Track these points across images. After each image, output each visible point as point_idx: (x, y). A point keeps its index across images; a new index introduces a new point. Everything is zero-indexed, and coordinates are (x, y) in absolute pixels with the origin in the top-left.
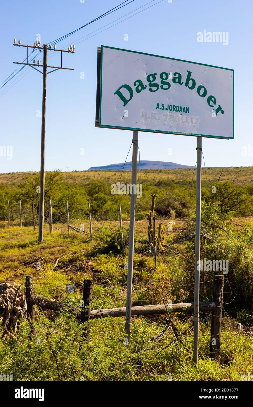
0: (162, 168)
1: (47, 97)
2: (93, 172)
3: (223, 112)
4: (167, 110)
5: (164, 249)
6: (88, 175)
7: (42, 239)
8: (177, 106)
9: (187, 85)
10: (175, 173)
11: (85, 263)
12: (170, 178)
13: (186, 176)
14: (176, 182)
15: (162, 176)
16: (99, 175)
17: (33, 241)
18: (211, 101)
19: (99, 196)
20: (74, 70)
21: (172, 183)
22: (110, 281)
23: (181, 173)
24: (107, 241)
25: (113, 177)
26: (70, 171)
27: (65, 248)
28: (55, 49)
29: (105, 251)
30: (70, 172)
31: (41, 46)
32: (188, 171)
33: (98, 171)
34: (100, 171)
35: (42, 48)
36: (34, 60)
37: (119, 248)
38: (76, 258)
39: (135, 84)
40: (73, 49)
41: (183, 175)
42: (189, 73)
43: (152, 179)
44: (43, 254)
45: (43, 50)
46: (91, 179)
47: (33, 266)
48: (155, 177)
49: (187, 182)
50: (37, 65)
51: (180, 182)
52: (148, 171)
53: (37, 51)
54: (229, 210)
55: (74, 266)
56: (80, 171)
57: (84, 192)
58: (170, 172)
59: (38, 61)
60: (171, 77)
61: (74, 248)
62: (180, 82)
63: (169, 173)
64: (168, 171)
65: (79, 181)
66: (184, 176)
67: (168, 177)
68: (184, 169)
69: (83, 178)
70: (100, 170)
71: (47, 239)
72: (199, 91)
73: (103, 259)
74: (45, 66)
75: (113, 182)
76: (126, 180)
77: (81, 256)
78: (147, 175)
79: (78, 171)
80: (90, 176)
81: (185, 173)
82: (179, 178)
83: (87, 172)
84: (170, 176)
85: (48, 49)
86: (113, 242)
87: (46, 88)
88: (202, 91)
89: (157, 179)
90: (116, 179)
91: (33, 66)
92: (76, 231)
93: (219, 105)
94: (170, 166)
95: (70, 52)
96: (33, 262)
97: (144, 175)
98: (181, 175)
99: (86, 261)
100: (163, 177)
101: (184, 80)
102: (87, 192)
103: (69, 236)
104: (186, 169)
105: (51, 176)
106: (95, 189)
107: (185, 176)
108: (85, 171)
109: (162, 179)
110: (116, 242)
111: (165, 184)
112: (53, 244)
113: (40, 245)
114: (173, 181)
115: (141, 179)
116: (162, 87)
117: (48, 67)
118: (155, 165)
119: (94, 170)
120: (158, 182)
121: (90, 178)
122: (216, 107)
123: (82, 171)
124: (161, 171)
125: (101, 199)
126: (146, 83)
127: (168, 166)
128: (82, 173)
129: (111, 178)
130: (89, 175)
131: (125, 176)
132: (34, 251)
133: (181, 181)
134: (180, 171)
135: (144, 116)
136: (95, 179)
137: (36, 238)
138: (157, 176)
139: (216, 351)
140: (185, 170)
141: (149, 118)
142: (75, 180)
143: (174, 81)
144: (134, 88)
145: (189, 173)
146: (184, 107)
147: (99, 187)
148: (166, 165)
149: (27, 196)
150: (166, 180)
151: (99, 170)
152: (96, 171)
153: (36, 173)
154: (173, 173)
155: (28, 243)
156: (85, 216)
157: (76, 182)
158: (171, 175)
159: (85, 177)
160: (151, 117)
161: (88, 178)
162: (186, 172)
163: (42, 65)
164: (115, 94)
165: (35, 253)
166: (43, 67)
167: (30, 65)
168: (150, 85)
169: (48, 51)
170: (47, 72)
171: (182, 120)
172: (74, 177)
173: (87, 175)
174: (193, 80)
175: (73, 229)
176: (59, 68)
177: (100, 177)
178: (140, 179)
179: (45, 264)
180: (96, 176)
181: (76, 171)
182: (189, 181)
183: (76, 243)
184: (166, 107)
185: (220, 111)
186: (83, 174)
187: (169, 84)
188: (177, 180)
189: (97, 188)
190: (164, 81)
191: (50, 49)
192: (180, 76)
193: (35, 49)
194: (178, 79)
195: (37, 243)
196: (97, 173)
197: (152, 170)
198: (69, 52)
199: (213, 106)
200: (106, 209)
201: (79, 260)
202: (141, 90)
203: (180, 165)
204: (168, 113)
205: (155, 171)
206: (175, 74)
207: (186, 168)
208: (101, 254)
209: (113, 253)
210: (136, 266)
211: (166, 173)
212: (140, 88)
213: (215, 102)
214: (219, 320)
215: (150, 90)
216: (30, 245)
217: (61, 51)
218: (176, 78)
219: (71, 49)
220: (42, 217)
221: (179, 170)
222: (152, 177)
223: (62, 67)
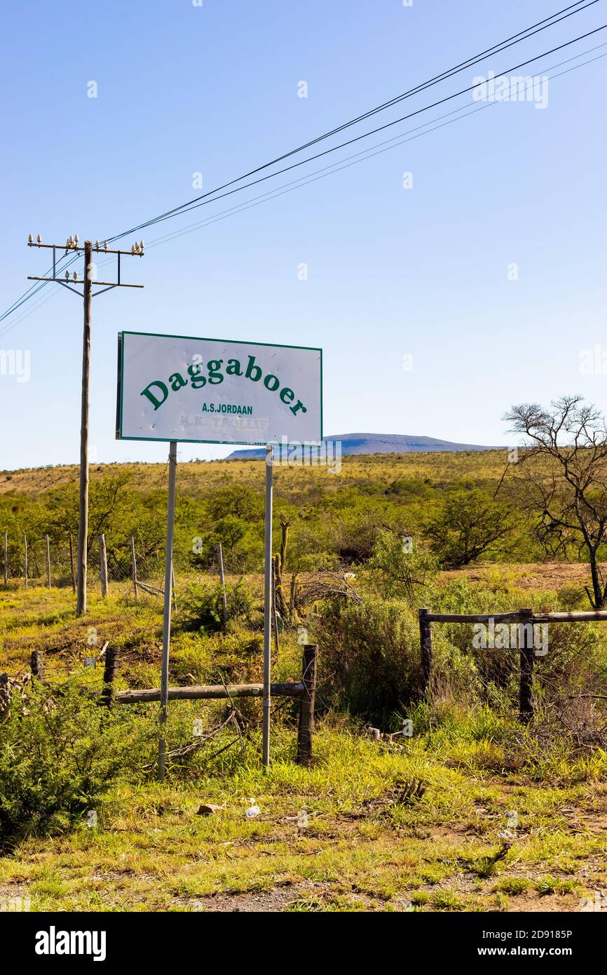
0: (403, 451)
1: (92, 341)
2: (238, 462)
3: (304, 410)
4: (219, 411)
5: (300, 622)
6: (226, 470)
7: (83, 609)
8: (234, 406)
9: (248, 375)
10: (433, 462)
11: (153, 647)
12: (423, 475)
13: (461, 469)
14: (435, 485)
15: (402, 470)
16: (253, 469)
17: (66, 613)
18: (286, 396)
19: (226, 521)
20: (143, 287)
21: (426, 486)
22: (194, 678)
23: (446, 463)
24: (197, 608)
25: (285, 475)
26: (184, 462)
27: (122, 623)
28: (107, 250)
29: (192, 627)
30: (185, 464)
31: (81, 245)
32: (465, 458)
33: (250, 460)
34: (254, 460)
35: (83, 249)
36: (67, 272)
37: (218, 619)
38: (138, 640)
39: (171, 380)
40: (140, 249)
41: (453, 466)
42: (252, 359)
43: (377, 478)
44: (81, 634)
45: (84, 253)
46: (234, 480)
47: (62, 655)
48: (385, 473)
49: (461, 484)
50: (72, 281)
51: (445, 483)
52: (370, 458)
53: (73, 254)
54: (481, 549)
55: (134, 652)
56: (209, 460)
57: (205, 513)
58: (422, 460)
59: (75, 273)
60: (224, 366)
61: (141, 624)
62: (237, 372)
63: (419, 463)
64: (418, 457)
65: (205, 484)
66: (455, 469)
67: (418, 473)
68: (455, 451)
69: (216, 477)
70: (256, 456)
71: (93, 608)
72: (266, 383)
73: (187, 639)
74: (87, 283)
75: (286, 485)
76: (316, 482)
77: (149, 635)
78: (368, 469)
79: (204, 461)
80: (232, 473)
81: (457, 463)
82: (442, 473)
83: (224, 463)
84: (422, 470)
85: (94, 250)
86: (208, 611)
87: (91, 324)
88: (272, 383)
89: (389, 477)
90: (292, 478)
91: (65, 283)
92: (150, 592)
93: (298, 401)
94: (424, 445)
95: (136, 254)
96: (63, 649)
97: (360, 469)
98: (448, 468)
99: (156, 644)
100: (405, 472)
101: (243, 369)
102: (211, 513)
103: (136, 603)
104: (460, 454)
105: (112, 484)
106: (228, 504)
107: (458, 470)
108: (220, 462)
109: (403, 478)
110: (212, 610)
111: (408, 488)
112: (104, 617)
113: (79, 620)
114: (427, 481)
115: (352, 478)
116: (210, 381)
117: (93, 283)
118: (387, 444)
119: (241, 457)
120: (392, 485)
121: (231, 477)
122: (294, 403)
123: (212, 461)
124: (399, 458)
125: (231, 528)
126: (186, 377)
127: (419, 445)
128: (213, 464)
129: (281, 477)
130: (229, 470)
131: (314, 472)
132: (66, 630)
133: (448, 481)
134: (446, 457)
135: (185, 422)
136: (243, 480)
137: (72, 607)
138: (391, 471)
139: (305, 753)
140: (458, 454)
141: (192, 424)
142: (197, 482)
143: (228, 371)
144: (169, 385)
145: (468, 462)
146: (244, 407)
147: (239, 500)
148: (413, 443)
149: (64, 525)
150: (411, 479)
151: (252, 458)
152: (245, 461)
153: (104, 466)
154: (428, 462)
155: (58, 616)
156: (185, 564)
157: (197, 488)
158: (423, 468)
159: (221, 476)
160: (194, 423)
161: (226, 478)
162: (461, 459)
163: (83, 280)
164: (142, 394)
165: (66, 633)
166: (83, 284)
167: (59, 281)
168: (193, 379)
169: (93, 254)
170: (91, 294)
171: (241, 424)
172: (194, 475)
173: (223, 470)
174: (257, 367)
175: (143, 588)
176: (114, 285)
177: (254, 475)
178: (350, 478)
179: (84, 650)
180: (246, 472)
181: (198, 462)
182: (467, 482)
183: (145, 615)
184: (216, 407)
185: (301, 410)
186: (215, 467)
187: (221, 377)
188: (438, 479)
189: (233, 503)
190: (213, 372)
191: (97, 250)
192: (238, 364)
193: (70, 251)
194: (234, 368)
195: (74, 617)
196: (248, 464)
197: (380, 456)
198: (133, 254)
199: (289, 403)
200: (242, 550)
201: (145, 643)
202: (180, 387)
203: (446, 442)
204: (220, 415)
205: (385, 458)
206: (230, 362)
207: (460, 451)
208: (185, 632)
209: (206, 630)
210: (244, 651)
211: (412, 462)
212: (178, 384)
213: (292, 397)
214: (309, 709)
215: (194, 386)
216: (61, 620)
217: (119, 253)
218: (232, 367)
219: (137, 248)
220: (84, 567)
221: (444, 455)
222: (379, 474)
223: (121, 283)
